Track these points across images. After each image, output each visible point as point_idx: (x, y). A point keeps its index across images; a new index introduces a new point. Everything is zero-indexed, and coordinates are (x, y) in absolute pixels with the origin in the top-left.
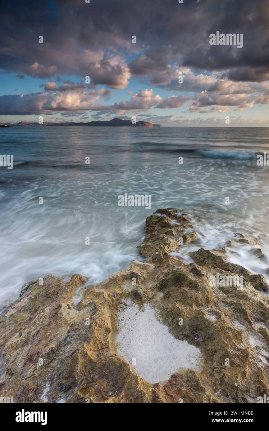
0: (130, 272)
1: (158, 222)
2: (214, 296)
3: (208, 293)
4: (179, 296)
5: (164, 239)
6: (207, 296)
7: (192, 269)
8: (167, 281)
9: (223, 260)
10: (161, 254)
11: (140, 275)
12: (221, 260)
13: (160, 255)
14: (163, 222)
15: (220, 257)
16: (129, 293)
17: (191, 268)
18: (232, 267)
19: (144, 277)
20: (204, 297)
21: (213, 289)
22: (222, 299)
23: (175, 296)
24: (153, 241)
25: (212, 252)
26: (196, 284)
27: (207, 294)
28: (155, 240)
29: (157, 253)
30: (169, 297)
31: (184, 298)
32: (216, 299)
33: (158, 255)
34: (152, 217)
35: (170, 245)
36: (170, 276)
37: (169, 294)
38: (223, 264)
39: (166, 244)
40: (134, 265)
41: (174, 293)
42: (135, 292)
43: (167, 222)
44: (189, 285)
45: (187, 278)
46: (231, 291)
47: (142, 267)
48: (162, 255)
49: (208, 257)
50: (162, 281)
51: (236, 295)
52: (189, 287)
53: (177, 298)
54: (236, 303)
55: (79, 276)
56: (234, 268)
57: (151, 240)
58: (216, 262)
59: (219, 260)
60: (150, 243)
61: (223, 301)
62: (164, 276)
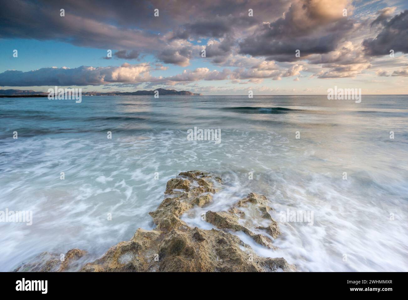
0: (131, 242)
1: (177, 185)
2: (208, 262)
3: (202, 259)
4: (173, 266)
5: (176, 204)
6: (200, 263)
7: (195, 234)
8: (166, 249)
9: (227, 222)
10: (169, 219)
11: (141, 244)
12: (226, 222)
13: (168, 221)
14: (181, 185)
15: (226, 218)
16: (124, 267)
17: (194, 232)
18: (235, 228)
19: (146, 246)
20: (197, 265)
21: (210, 254)
22: (216, 265)
23: (169, 266)
24: (166, 206)
25: (218, 214)
26: (192, 251)
27: (200, 261)
28: (168, 205)
29: (165, 219)
30: (164, 268)
31: (177, 268)
32: (209, 266)
33: (166, 221)
34: (172, 180)
35: (181, 209)
36: (169, 244)
37: (164, 264)
38: (227, 226)
39: (176, 208)
40: (139, 234)
41: (169, 263)
42: (130, 265)
43: (185, 185)
44: (186, 252)
45: (185, 244)
46: (227, 256)
47: (146, 236)
48: (170, 221)
49: (215, 219)
50: (162, 250)
51: (231, 259)
52: (186, 255)
53: (171, 268)
54: (229, 269)
55: (76, 251)
56: (237, 229)
57: (164, 205)
58: (221, 224)
59: (224, 222)
60: (162, 209)
61: (217, 268)
62: (165, 244)
